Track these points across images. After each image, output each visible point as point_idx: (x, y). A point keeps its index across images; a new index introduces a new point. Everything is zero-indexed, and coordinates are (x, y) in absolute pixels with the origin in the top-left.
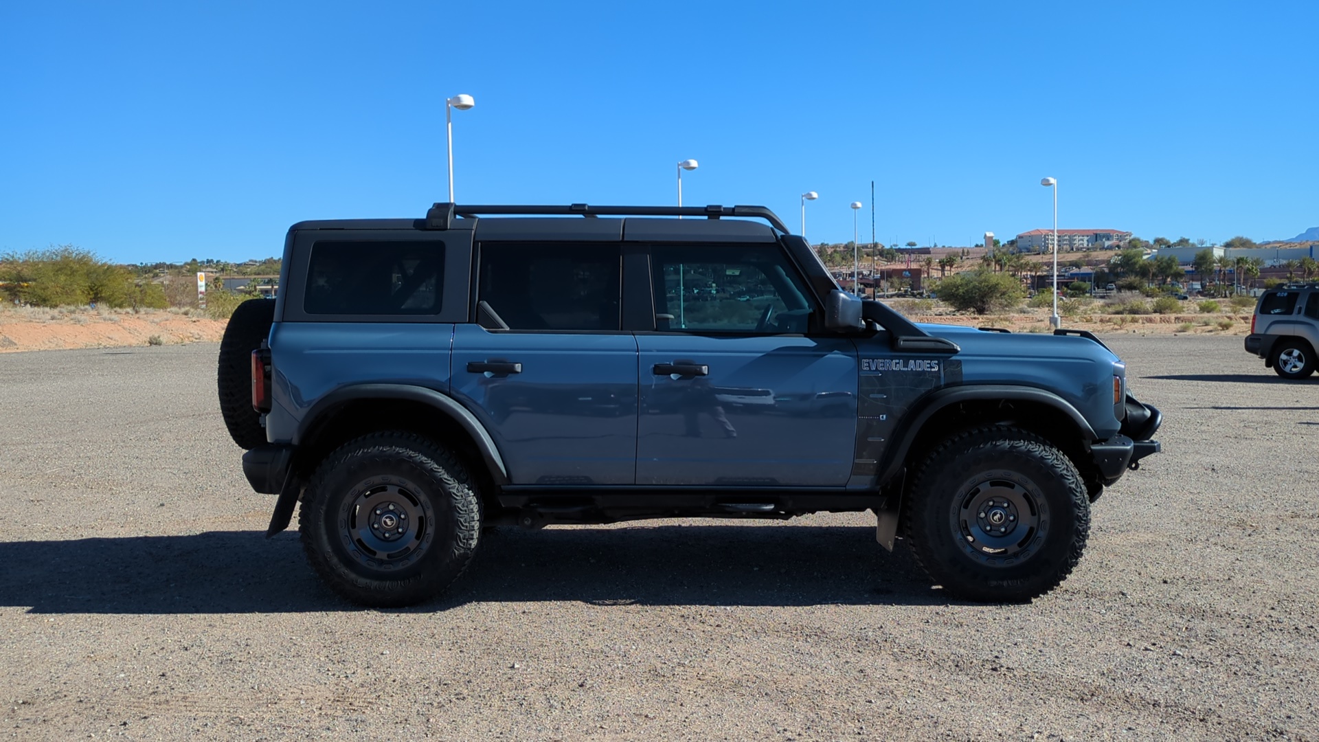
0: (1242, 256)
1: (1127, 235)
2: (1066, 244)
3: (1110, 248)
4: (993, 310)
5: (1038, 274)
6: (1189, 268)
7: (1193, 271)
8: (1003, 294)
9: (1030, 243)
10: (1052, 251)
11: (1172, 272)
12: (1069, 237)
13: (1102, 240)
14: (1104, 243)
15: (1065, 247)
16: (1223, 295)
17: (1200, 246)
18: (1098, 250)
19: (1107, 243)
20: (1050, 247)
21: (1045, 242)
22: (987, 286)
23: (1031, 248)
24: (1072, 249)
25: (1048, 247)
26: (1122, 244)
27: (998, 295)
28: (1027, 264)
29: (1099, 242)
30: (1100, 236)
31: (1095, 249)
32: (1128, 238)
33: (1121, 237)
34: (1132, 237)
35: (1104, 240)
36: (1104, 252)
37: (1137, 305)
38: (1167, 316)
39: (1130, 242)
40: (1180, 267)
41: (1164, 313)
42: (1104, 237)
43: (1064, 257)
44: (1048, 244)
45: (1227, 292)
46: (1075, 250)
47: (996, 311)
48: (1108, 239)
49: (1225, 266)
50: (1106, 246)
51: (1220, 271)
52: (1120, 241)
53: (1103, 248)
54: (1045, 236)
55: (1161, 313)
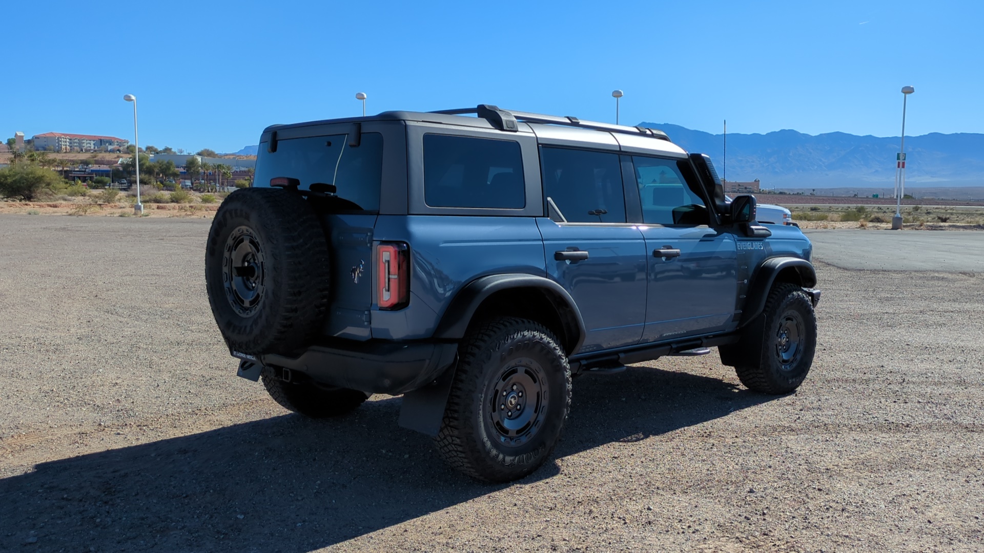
0: (220, 164)
1: (125, 142)
2: (77, 146)
3: (112, 151)
4: (41, 198)
5: (65, 169)
6: (182, 170)
7: (185, 173)
8: (48, 184)
9: (46, 143)
10: (65, 151)
11: (171, 172)
12: (79, 140)
13: (105, 145)
14: (107, 147)
15: (75, 148)
16: (207, 191)
17: (179, 154)
18: (103, 152)
19: (110, 148)
20: (63, 147)
21: (58, 143)
22: (33, 177)
23: (47, 147)
24: (82, 150)
25: (61, 147)
26: (121, 148)
27: (44, 185)
28: (54, 161)
29: (103, 146)
30: (104, 141)
31: (100, 151)
32: (126, 145)
33: (120, 143)
34: (129, 144)
35: (107, 144)
36: (107, 154)
37: (160, 197)
38: (183, 205)
39: (128, 148)
40: (176, 169)
41: (180, 203)
42: (107, 142)
43: (76, 156)
44: (61, 145)
45: (209, 189)
46: (84, 151)
47: (43, 199)
48: (110, 144)
49: (207, 170)
50: (109, 149)
51: (204, 173)
52: (120, 146)
53: (106, 151)
54: (58, 138)
55: (177, 202)
